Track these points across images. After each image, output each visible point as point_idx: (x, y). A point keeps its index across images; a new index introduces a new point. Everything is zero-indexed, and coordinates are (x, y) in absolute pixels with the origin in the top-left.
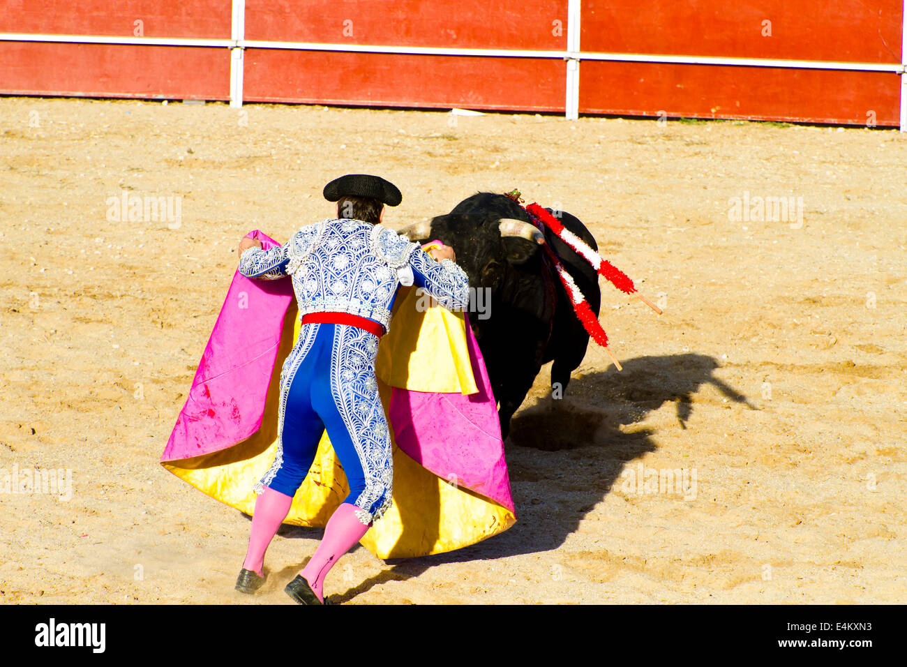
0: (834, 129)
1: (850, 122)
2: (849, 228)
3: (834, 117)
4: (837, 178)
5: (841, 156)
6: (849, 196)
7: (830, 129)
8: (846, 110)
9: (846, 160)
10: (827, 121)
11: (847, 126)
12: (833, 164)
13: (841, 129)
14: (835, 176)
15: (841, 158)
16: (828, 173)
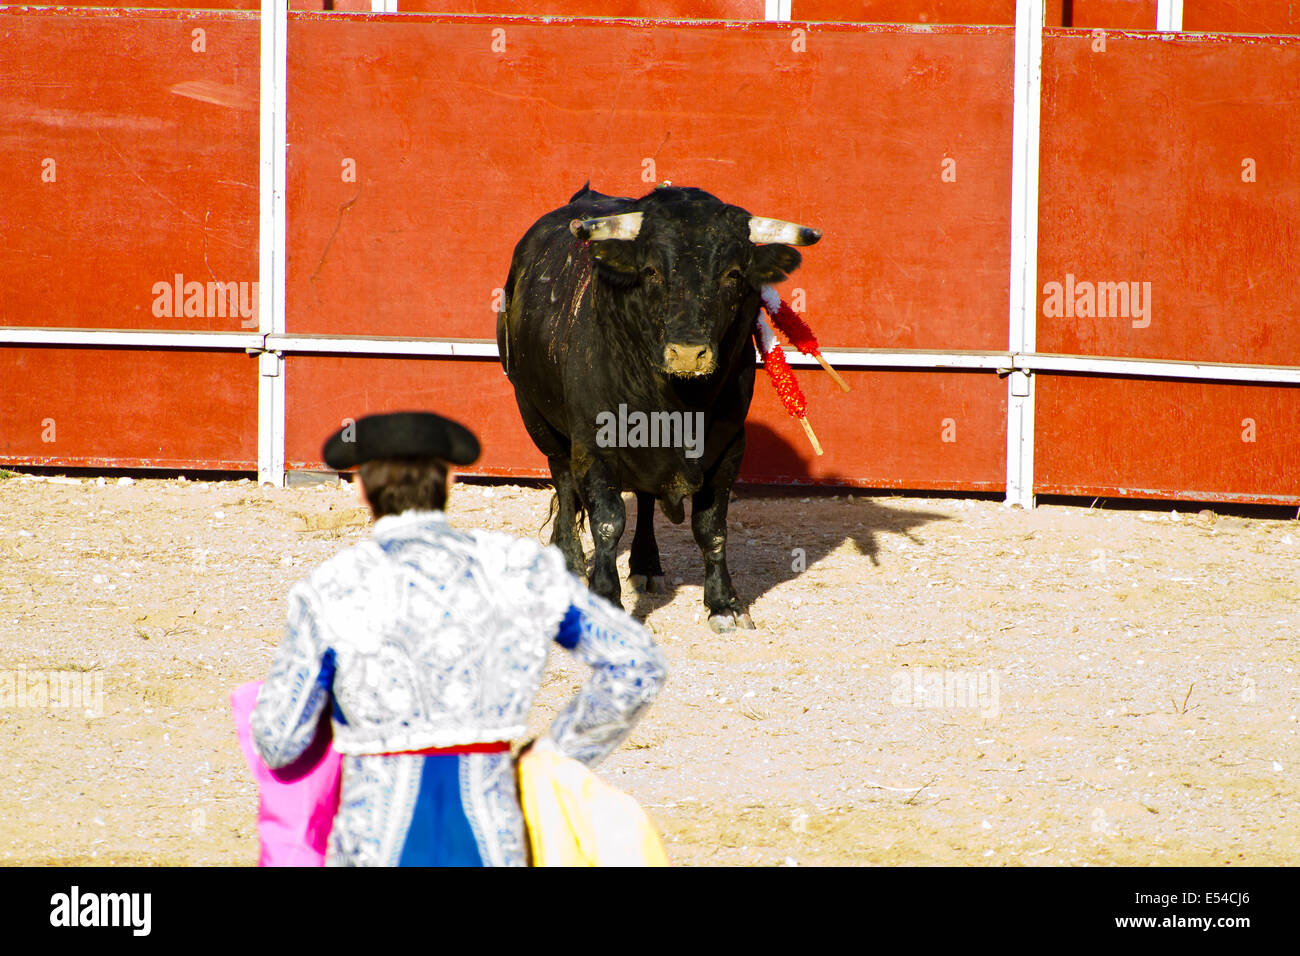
0: (109, 480)
1: (145, 463)
2: (147, 703)
3: (108, 455)
4: (118, 591)
5: (126, 541)
6: (144, 629)
7: (101, 480)
8: (135, 437)
9: (138, 549)
10: (91, 462)
11: (137, 474)
12: (108, 558)
13: (126, 481)
14: (112, 587)
15: (126, 546)
16: (97, 579)
